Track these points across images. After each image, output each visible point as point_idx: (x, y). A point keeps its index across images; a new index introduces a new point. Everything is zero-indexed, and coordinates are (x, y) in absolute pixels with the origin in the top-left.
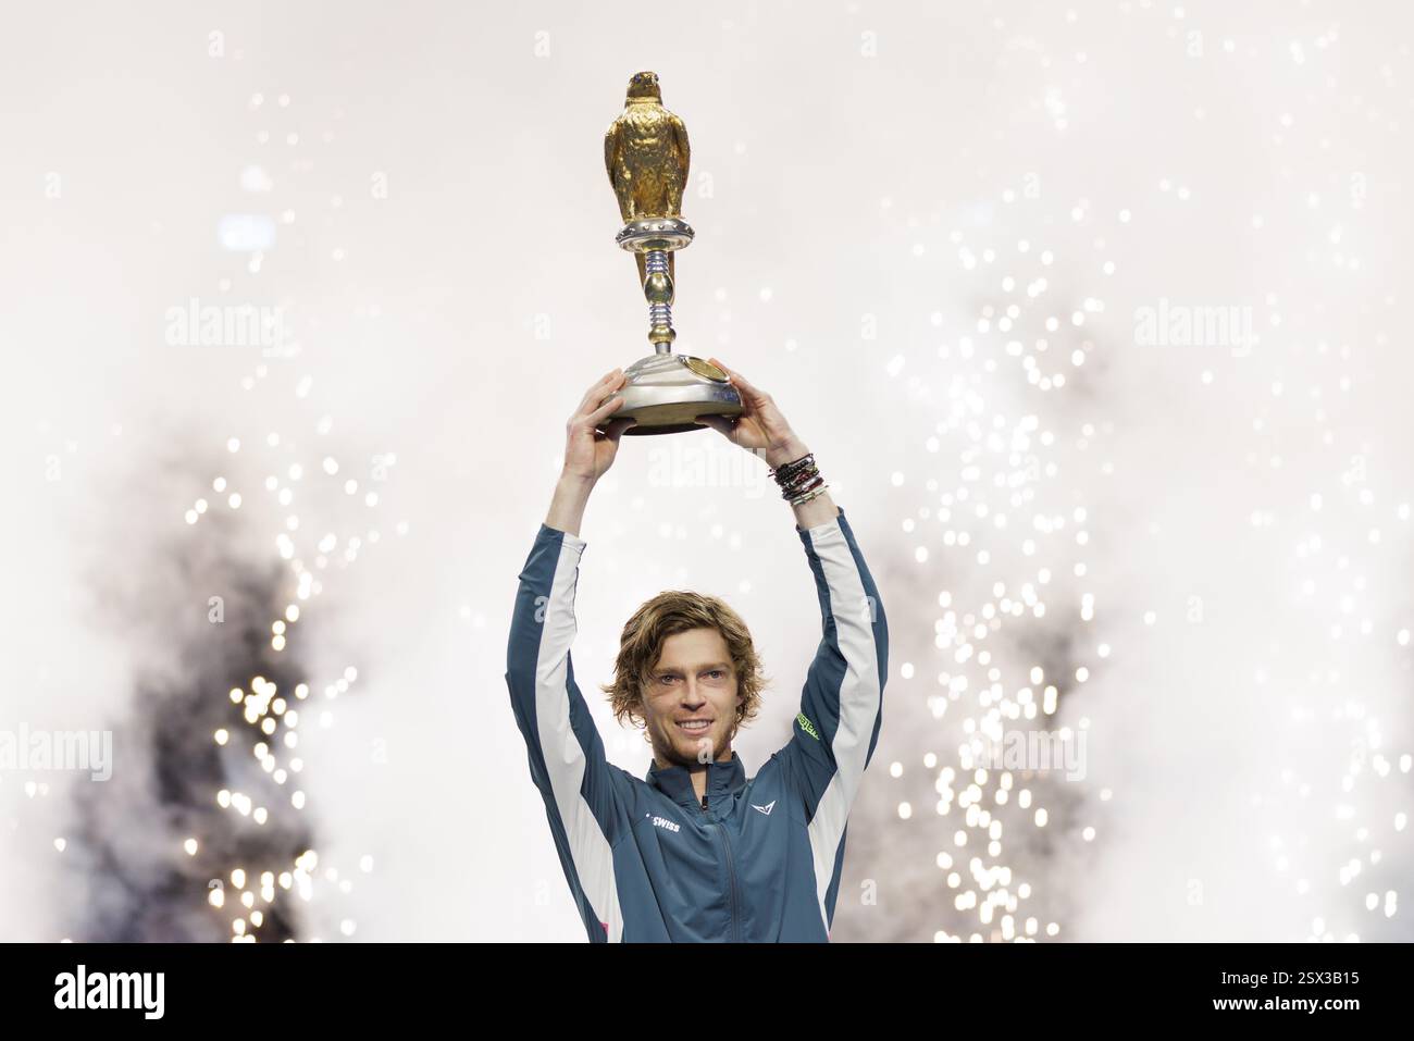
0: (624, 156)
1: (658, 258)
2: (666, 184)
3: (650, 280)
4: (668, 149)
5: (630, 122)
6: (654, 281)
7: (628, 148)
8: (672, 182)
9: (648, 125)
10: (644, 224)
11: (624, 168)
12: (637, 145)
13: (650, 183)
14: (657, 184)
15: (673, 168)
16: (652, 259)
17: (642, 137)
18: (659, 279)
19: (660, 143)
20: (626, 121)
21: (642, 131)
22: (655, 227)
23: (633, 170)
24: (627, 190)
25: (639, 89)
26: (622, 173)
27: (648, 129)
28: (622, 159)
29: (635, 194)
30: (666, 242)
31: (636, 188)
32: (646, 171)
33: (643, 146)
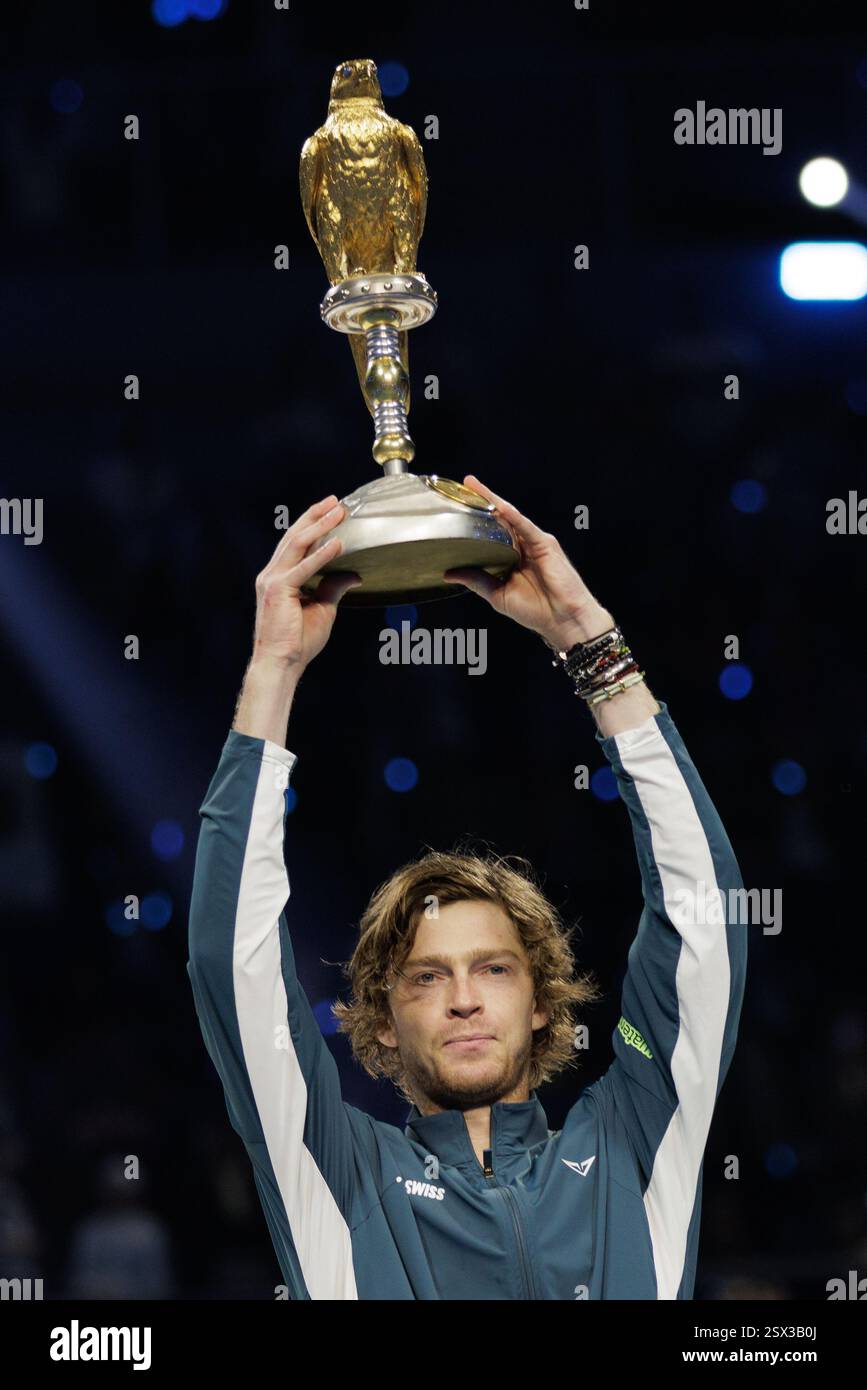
0: (330, 186)
1: (384, 335)
2: (393, 229)
3: (374, 368)
4: (395, 175)
5: (337, 136)
6: (380, 372)
7: (336, 174)
8: (402, 225)
9: (364, 139)
10: (362, 284)
11: (330, 205)
12: (349, 168)
13: (368, 227)
14: (380, 227)
15: (403, 202)
16: (376, 337)
17: (356, 157)
18: (388, 367)
19: (382, 167)
20: (330, 136)
21: (356, 148)
22: (379, 289)
23: (344, 208)
24: (336, 238)
25: (347, 87)
26: (326, 212)
27: (363, 145)
28: (326, 192)
29: (348, 245)
30: (396, 311)
31: (348, 236)
32: (362, 209)
33: (357, 171)
